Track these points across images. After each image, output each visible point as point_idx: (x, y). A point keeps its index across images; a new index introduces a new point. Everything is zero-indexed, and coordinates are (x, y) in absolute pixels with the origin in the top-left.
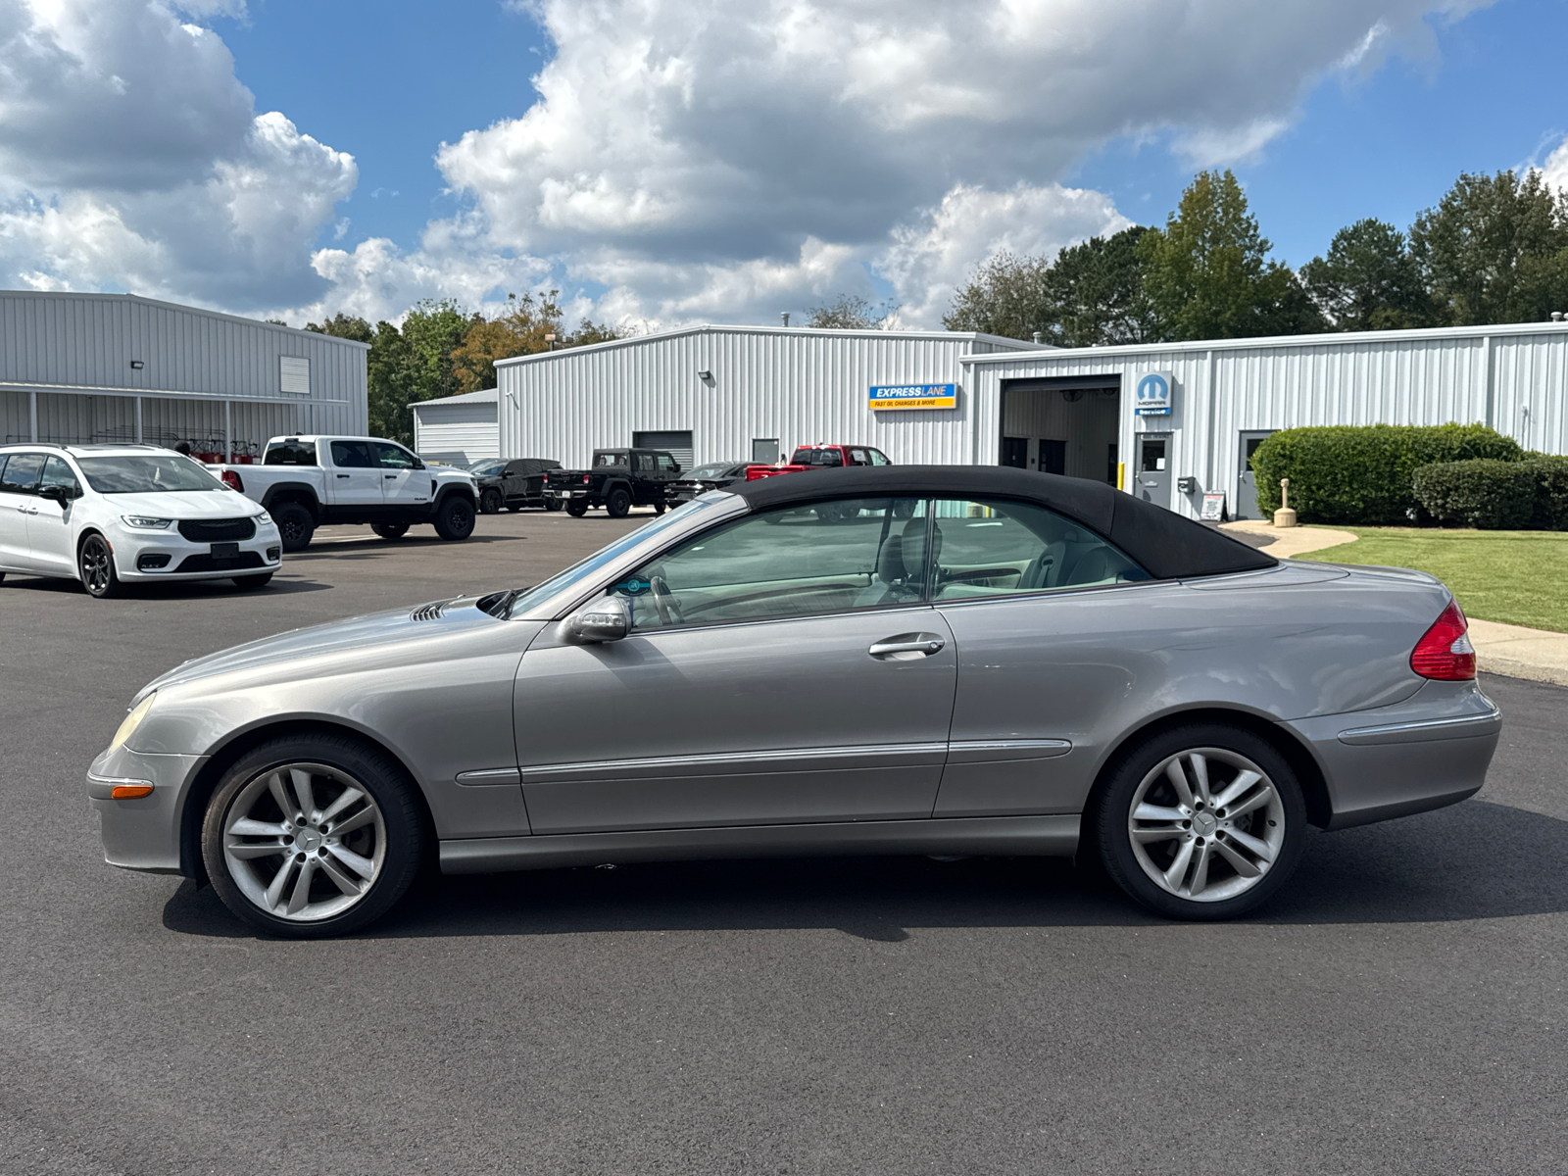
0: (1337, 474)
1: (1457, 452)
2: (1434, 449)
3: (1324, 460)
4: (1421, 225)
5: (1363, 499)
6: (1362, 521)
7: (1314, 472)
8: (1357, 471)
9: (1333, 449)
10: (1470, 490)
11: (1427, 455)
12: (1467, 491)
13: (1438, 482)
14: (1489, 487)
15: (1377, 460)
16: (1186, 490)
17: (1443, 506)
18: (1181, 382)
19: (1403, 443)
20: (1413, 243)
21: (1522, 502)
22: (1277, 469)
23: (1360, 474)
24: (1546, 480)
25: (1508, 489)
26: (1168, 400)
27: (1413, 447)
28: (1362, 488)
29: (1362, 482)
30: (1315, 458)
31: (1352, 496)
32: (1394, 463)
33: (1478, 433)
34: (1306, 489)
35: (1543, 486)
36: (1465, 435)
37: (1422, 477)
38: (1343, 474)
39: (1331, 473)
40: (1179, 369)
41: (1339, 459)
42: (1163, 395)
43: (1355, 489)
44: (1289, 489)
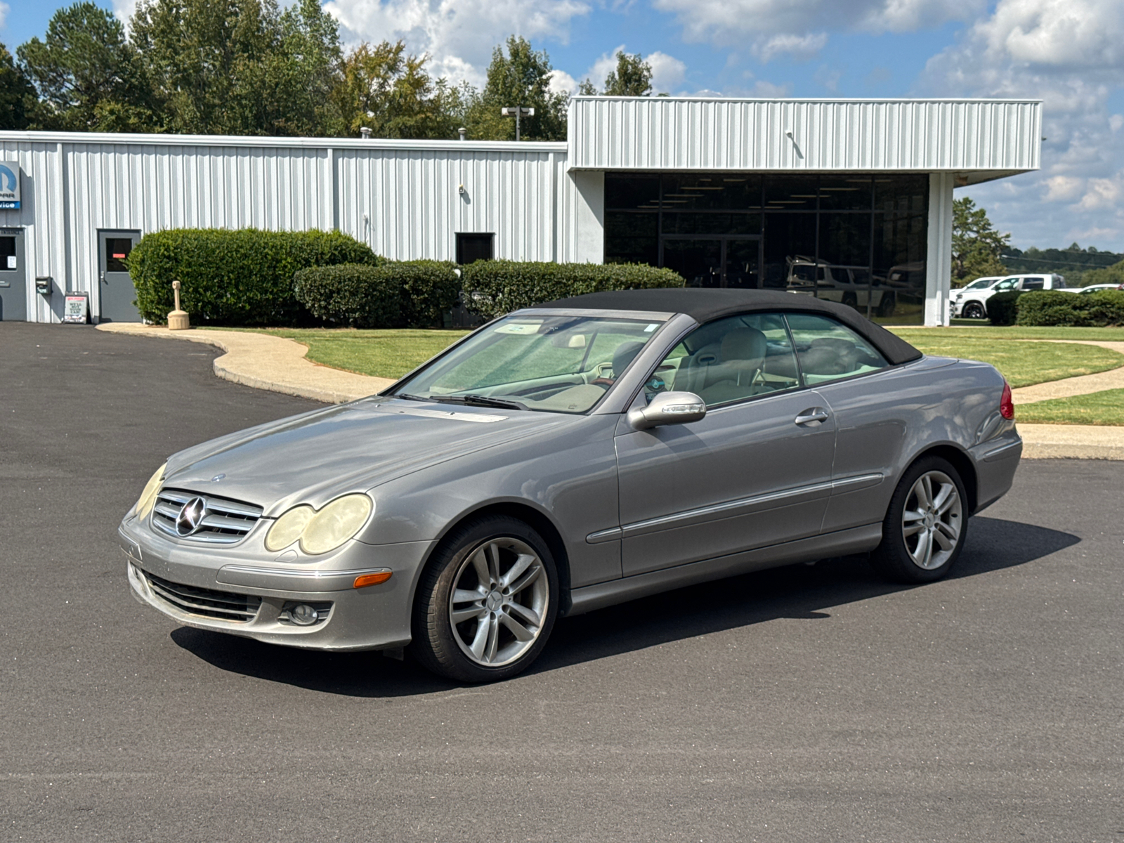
0: (223, 276)
1: (328, 257)
2: (309, 254)
3: (211, 263)
4: (141, 16)
5: (249, 301)
6: (247, 322)
7: (201, 274)
8: (242, 273)
9: (218, 251)
10: (350, 292)
11: (304, 259)
12: (347, 294)
13: (321, 285)
14: (366, 290)
15: (260, 263)
16: (45, 291)
17: (325, 308)
18: (29, 174)
19: (281, 248)
20: (135, 34)
21: (392, 303)
22: (163, 271)
23: (245, 277)
24: (407, 283)
25: (380, 292)
26: (17, 193)
27: (291, 252)
28: (248, 290)
29: (247, 285)
30: (201, 261)
31: (239, 298)
32: (275, 267)
33: (340, 240)
34: (193, 291)
35: (405, 289)
36: (331, 241)
37: (306, 280)
38: (229, 277)
39: (217, 275)
40: (29, 161)
41: (225, 261)
42: (12, 187)
43: (241, 291)
44: (180, 290)
